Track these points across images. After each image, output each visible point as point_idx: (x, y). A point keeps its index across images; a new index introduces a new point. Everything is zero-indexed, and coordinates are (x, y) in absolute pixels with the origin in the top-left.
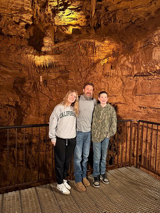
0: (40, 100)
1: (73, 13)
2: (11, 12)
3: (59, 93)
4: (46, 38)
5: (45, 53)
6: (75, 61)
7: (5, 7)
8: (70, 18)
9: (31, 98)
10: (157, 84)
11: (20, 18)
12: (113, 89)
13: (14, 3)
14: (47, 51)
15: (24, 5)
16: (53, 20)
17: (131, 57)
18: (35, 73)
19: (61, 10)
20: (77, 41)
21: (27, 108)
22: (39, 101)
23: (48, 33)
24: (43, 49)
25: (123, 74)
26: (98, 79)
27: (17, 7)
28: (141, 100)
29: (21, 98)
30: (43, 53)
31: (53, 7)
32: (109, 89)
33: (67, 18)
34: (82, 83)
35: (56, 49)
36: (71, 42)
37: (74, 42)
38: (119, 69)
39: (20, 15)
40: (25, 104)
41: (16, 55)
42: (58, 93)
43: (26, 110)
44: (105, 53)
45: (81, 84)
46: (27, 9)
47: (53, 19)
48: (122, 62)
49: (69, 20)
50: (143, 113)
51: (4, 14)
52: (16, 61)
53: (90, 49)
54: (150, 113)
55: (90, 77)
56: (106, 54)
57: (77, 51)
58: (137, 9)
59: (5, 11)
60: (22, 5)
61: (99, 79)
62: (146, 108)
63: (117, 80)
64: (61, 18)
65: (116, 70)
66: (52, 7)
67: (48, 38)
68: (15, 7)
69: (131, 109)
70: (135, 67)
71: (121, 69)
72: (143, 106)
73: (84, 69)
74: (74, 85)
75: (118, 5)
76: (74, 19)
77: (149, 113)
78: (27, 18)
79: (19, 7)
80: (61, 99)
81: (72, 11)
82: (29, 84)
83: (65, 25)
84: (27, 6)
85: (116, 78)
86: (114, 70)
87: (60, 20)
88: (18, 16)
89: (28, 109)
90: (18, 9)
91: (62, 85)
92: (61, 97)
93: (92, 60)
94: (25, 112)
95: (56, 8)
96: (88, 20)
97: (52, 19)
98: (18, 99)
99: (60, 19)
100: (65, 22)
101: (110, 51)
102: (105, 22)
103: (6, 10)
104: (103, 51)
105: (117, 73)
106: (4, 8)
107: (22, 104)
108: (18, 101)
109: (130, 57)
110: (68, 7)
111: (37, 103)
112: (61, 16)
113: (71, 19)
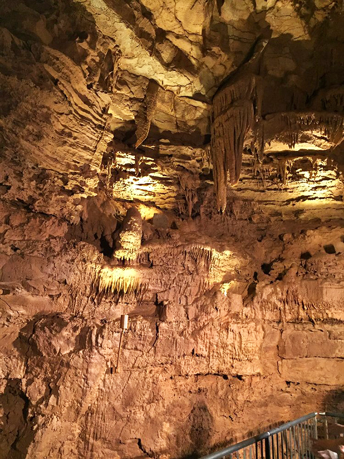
0: (91, 373)
1: (154, 184)
2: (67, 171)
3: (131, 353)
4: (131, 233)
5: (123, 263)
6: (178, 284)
7: (58, 159)
8: (143, 190)
9: (65, 369)
10: (319, 340)
11: (79, 184)
12: (249, 346)
13: (77, 155)
14: (128, 259)
15: (93, 161)
16: (110, 187)
17: (282, 289)
18: (86, 304)
19: (132, 174)
20: (184, 246)
21: (46, 398)
22: (89, 376)
23: (135, 224)
24: (119, 254)
25: (265, 318)
26: (222, 323)
27: (78, 163)
28: (291, 368)
29: (33, 369)
30: (118, 263)
31: (119, 164)
32: (243, 346)
33: (138, 189)
34: (188, 332)
35: (143, 256)
36: (171, 246)
37: (177, 247)
38: (258, 306)
39: (81, 178)
40: (40, 387)
41: (62, 264)
42: (128, 353)
43: (44, 403)
44: (223, 271)
45: (186, 335)
46: (92, 169)
47: (111, 184)
48: (265, 297)
49: (140, 192)
50: (293, 394)
51: (51, 171)
52: (60, 276)
53: (203, 263)
54: (306, 393)
55: (206, 319)
56: (224, 274)
57: (179, 263)
58: (266, 205)
59: (56, 167)
60: (87, 160)
61: (223, 325)
62: (298, 383)
63: (256, 328)
64: (127, 186)
65: (251, 307)
66: (117, 166)
67: (134, 235)
68: (75, 162)
69: (274, 387)
70: (287, 307)
71: (261, 307)
72: (294, 380)
73: (190, 301)
74: (171, 335)
75: (239, 192)
76: (150, 193)
77: (303, 394)
78: (91, 187)
79: (82, 163)
80: (133, 367)
81: (153, 181)
82: (70, 332)
83: (129, 199)
84: (96, 163)
85: (253, 324)
86: (249, 308)
87: (124, 191)
88: (75, 179)
89: (52, 400)
90: (78, 165)
91: (143, 334)
92: (133, 362)
93: (206, 285)
94: (40, 408)
95: (124, 169)
96: (178, 200)
97: (108, 185)
98: (22, 371)
99: (123, 189)
100: (130, 195)
101: (230, 269)
102: (207, 210)
103: (58, 166)
104: (219, 269)
105: (253, 315)
106: (56, 160)
107: (31, 387)
108: (19, 377)
109: (278, 289)
110: (150, 174)
111: (81, 382)
112: (128, 184)
113: (144, 192)
